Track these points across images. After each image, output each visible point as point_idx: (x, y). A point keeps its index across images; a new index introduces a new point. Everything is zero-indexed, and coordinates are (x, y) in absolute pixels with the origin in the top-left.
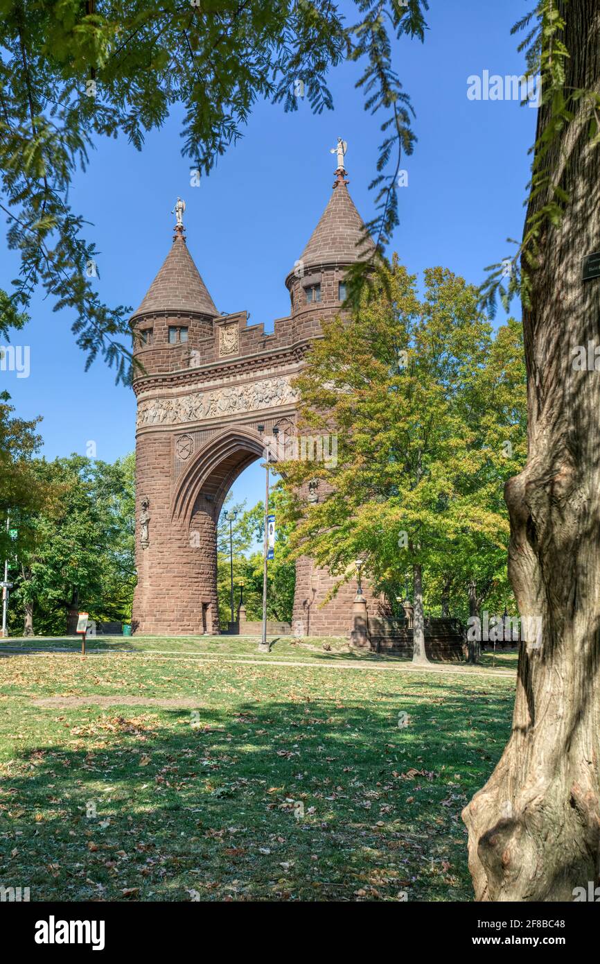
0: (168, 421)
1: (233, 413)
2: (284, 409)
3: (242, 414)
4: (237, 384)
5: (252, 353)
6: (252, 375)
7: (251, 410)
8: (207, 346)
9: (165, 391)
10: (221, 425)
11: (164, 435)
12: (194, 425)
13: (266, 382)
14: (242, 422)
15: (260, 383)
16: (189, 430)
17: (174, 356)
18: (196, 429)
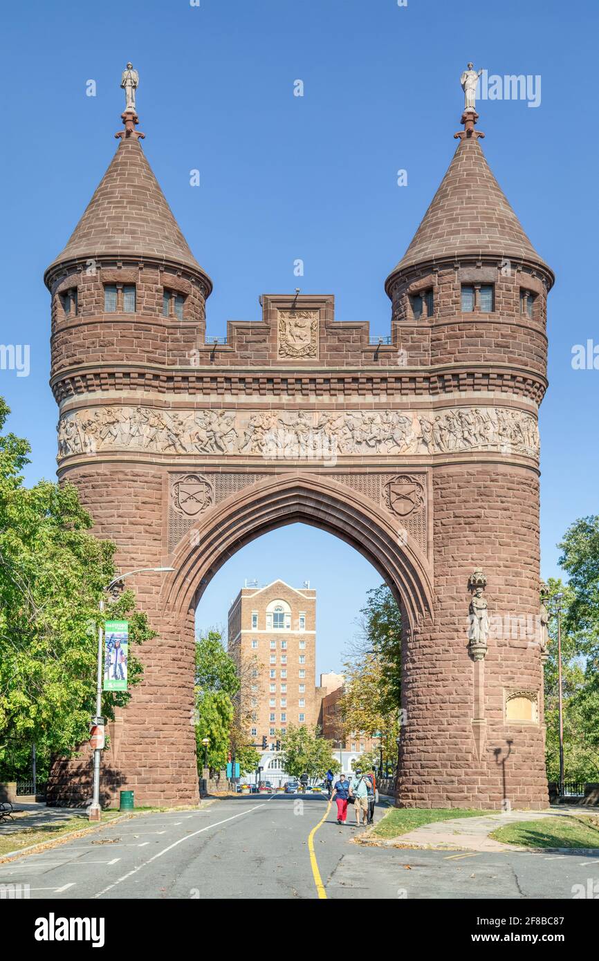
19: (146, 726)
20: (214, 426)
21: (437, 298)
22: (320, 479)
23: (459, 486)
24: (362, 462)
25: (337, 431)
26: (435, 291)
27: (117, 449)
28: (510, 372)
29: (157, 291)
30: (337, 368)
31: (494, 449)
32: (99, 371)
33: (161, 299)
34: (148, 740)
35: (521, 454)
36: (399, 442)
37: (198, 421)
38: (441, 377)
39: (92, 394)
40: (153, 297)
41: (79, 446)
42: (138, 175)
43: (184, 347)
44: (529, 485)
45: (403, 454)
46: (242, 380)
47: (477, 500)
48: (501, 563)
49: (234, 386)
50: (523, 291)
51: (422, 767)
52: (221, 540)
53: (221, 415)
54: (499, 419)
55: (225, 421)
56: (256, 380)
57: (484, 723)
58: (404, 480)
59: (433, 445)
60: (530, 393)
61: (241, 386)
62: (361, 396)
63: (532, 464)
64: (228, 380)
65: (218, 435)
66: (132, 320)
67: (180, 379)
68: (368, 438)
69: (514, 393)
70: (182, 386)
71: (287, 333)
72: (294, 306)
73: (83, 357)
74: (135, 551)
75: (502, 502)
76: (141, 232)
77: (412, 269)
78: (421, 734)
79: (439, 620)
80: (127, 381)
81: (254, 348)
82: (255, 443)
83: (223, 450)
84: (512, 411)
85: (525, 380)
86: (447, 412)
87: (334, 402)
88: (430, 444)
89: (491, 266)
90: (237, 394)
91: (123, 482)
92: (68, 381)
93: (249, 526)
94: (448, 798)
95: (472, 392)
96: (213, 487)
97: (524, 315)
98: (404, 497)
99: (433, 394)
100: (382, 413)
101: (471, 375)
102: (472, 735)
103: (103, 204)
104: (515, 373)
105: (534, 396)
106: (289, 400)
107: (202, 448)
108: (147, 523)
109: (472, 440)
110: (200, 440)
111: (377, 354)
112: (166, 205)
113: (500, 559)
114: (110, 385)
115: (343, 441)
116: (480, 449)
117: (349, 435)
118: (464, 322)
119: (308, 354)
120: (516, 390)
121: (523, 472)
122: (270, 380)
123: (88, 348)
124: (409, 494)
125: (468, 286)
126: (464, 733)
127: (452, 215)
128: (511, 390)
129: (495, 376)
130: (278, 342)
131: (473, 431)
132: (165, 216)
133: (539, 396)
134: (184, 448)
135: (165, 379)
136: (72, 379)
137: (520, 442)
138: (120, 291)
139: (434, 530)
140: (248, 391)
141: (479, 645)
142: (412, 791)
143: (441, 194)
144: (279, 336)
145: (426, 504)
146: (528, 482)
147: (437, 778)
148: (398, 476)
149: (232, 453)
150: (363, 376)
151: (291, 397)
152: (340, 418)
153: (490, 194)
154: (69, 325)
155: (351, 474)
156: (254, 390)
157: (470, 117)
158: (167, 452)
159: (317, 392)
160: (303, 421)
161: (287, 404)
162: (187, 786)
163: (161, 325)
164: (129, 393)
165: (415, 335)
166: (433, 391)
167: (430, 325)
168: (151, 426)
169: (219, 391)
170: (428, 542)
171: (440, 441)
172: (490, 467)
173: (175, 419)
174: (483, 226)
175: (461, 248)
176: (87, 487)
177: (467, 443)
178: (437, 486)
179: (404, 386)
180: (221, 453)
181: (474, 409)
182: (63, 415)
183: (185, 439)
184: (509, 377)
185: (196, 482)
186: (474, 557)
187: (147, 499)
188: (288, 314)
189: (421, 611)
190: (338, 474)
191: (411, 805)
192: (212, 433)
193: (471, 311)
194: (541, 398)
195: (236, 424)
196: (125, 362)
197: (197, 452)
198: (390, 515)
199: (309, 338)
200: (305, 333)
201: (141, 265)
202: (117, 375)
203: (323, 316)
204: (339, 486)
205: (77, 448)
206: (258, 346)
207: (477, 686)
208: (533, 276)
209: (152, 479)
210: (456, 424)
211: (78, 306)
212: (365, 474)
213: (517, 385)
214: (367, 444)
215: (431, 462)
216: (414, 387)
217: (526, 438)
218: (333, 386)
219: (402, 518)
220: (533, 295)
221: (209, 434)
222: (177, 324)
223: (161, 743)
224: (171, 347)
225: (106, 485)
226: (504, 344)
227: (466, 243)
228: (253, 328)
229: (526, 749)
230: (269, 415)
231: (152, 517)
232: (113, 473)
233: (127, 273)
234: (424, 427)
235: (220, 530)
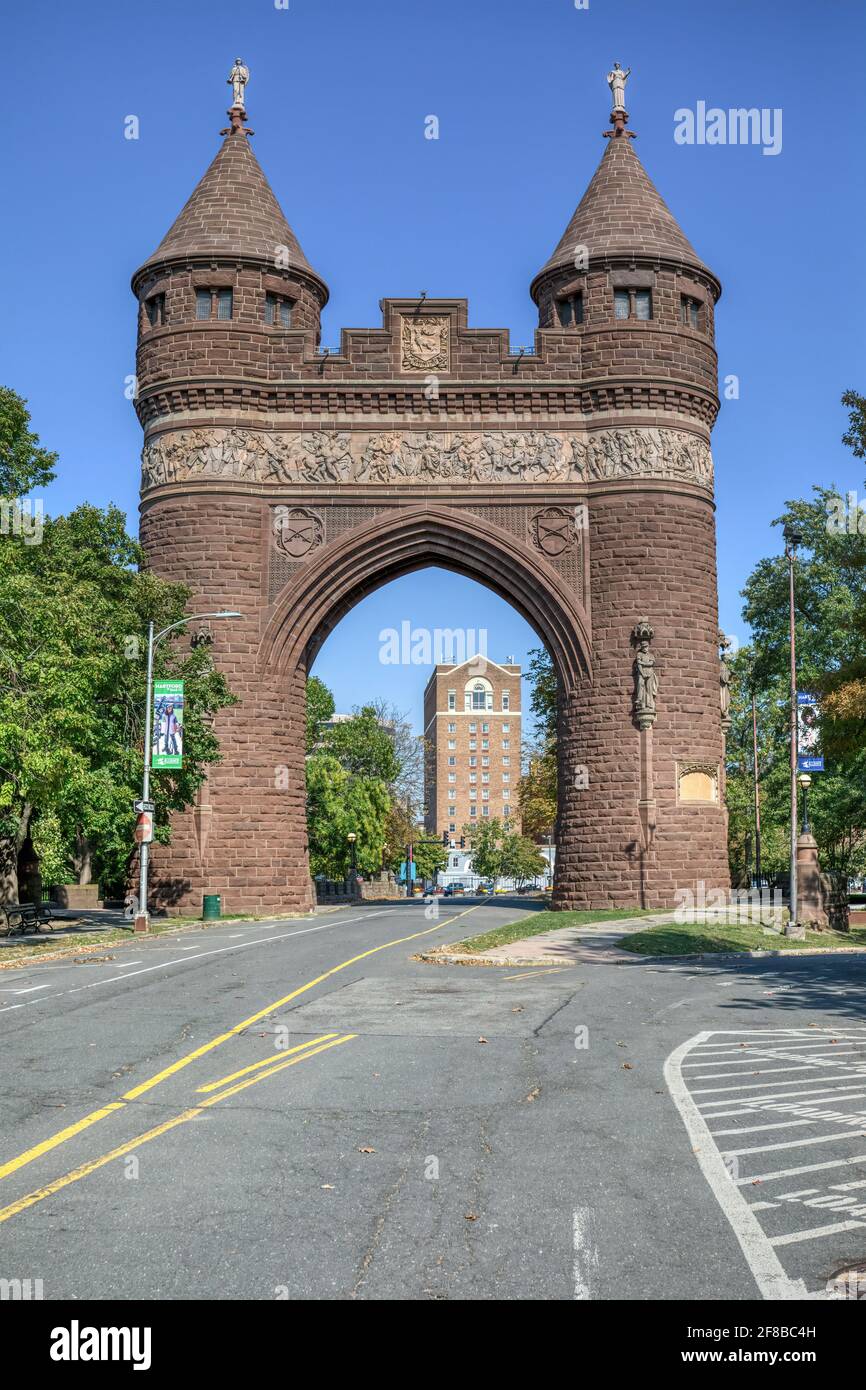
0: (258, 475)
1: (431, 481)
2: (557, 491)
3: (454, 487)
4: (442, 428)
5: (484, 377)
6: (477, 417)
7: (474, 481)
8: (368, 346)
9: (250, 415)
10: (401, 502)
11: (249, 504)
12: (328, 492)
13: (513, 436)
14: (454, 501)
15: (498, 436)
16: (313, 501)
17: (282, 351)
18: (332, 502)
19: (241, 815)
20: (326, 451)
21: (587, 304)
22: (454, 512)
23: (618, 520)
24: (503, 492)
25: (473, 455)
26: (585, 295)
27: (207, 478)
28: (673, 387)
29: (258, 295)
30: (472, 382)
31: (658, 476)
32: (187, 387)
33: (262, 304)
34: (242, 833)
35: (691, 482)
36: (547, 468)
37: (306, 444)
38: (594, 392)
39: (179, 414)
40: (253, 301)
41: (163, 476)
42: (243, 172)
43: (291, 357)
44: (702, 519)
45: (553, 482)
46: (358, 396)
47: (640, 536)
48: (670, 611)
49: (349, 403)
50: (684, 298)
51: (580, 861)
52: (334, 587)
53: (334, 437)
54: (663, 442)
55: (339, 444)
56: (375, 396)
57: (652, 805)
58: (554, 514)
59: (588, 472)
60: (698, 412)
61: (358, 403)
62: (501, 415)
63: (704, 494)
64: (341, 396)
65: (329, 460)
66: (226, 328)
67: (284, 395)
68: (510, 464)
69: (679, 412)
70: (287, 404)
71: (413, 341)
72: (420, 311)
73: (169, 371)
74: (226, 601)
75: (670, 539)
76: (242, 231)
77: (558, 271)
78: (579, 821)
79: (598, 681)
80: (219, 398)
81: (372, 359)
82: (375, 470)
83: (335, 479)
84: (678, 433)
85: (692, 397)
86: (603, 433)
87: (469, 421)
88: (584, 471)
89: (647, 269)
90: (352, 413)
91: (214, 518)
92: (152, 400)
93: (369, 570)
94: (611, 897)
95: (630, 410)
96: (324, 523)
97: (688, 325)
98: (555, 534)
99: (586, 413)
100: (527, 434)
101: (628, 390)
102: (639, 820)
103: (200, 202)
104: (680, 389)
105: (703, 416)
106: (416, 419)
107: (310, 477)
108: (242, 566)
109: (633, 465)
110: (307, 467)
111: (516, 366)
112: (276, 204)
113: (669, 606)
114: (200, 403)
115: (481, 467)
116: (642, 475)
117: (488, 460)
118: (618, 331)
119: (437, 366)
120: (681, 409)
121: (694, 503)
122: (392, 396)
123: (175, 361)
124: (561, 529)
125: (622, 291)
126: (629, 818)
127: (602, 214)
128: (676, 408)
129: (657, 392)
130: (402, 351)
131: (633, 456)
132: (273, 215)
133: (710, 417)
134: (289, 477)
135: (266, 395)
136: (156, 397)
137: (689, 469)
138: (214, 296)
139: (591, 572)
140: (365, 409)
141: (646, 710)
142: (569, 890)
143: (591, 193)
144: (402, 345)
145: (580, 541)
146: (701, 515)
147: (598, 873)
148: (547, 508)
149: (346, 482)
150: (502, 390)
151: (417, 416)
152: (476, 440)
153: (645, 194)
154: (155, 336)
155: (491, 505)
156: (373, 407)
157: (620, 116)
158: (268, 481)
159: (449, 410)
160: (433, 443)
161: (412, 424)
162: (293, 889)
163: (262, 334)
164: (222, 412)
165: (563, 345)
166: (585, 408)
167: (579, 333)
168: (248, 451)
169: (331, 409)
170: (584, 587)
171: (595, 467)
172: (654, 498)
173: (278, 442)
174: (636, 226)
175: (610, 248)
176: (170, 525)
177: (625, 468)
178: (593, 520)
179: (552, 402)
180: (333, 482)
181: (634, 430)
182: (148, 440)
183: (290, 465)
184: (673, 393)
185: (303, 517)
186: (639, 604)
187: (242, 538)
188: (411, 321)
189: (576, 671)
190: (475, 506)
191: (567, 908)
192: (322, 459)
193: (626, 317)
194: (713, 419)
195: (352, 448)
196: (218, 376)
197: (305, 482)
198: (539, 555)
199: (438, 347)
200: (434, 342)
201: (239, 266)
202: (208, 391)
203: (454, 323)
204: (475, 520)
205: (160, 478)
206: (377, 356)
207: (644, 760)
208: (695, 282)
209: (246, 513)
210: (613, 447)
211: (165, 314)
212: (507, 505)
213: (683, 402)
214: (509, 470)
215: (586, 491)
216: (563, 403)
217: (696, 464)
218: (467, 402)
219: (553, 558)
220: (697, 304)
221: (318, 460)
222: (282, 332)
223: (258, 837)
224: (273, 359)
225: (192, 521)
226: (664, 355)
227: (616, 242)
228: (371, 336)
229: (703, 834)
230: (392, 436)
231: (250, 560)
232: (201, 507)
233: (222, 276)
234: (576, 450)
235: (333, 574)
